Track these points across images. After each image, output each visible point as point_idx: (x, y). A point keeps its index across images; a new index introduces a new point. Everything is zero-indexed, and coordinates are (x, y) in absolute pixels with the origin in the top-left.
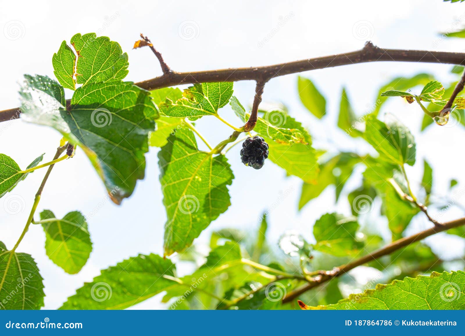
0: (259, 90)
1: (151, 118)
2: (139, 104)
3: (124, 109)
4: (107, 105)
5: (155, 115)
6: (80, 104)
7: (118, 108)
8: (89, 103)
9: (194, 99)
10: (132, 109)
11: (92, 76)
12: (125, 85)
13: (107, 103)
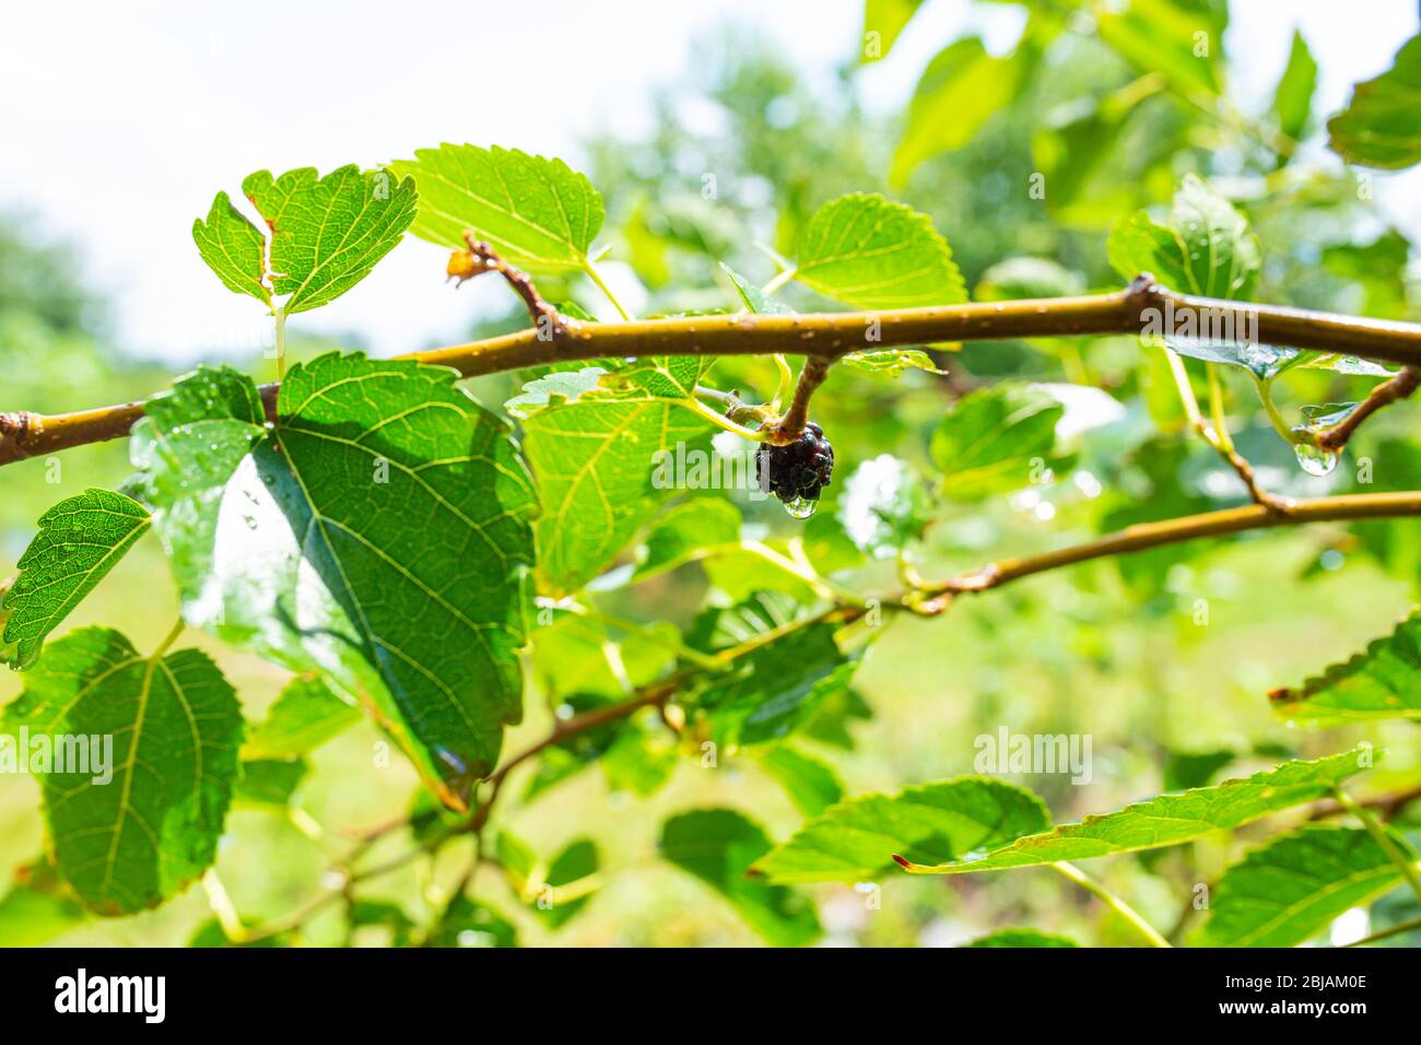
0: (815, 376)
1: (518, 514)
2: (481, 457)
3: (436, 462)
4: (388, 438)
5: (531, 506)
6: (305, 416)
7: (419, 454)
8: (330, 418)
9: (629, 384)
10: (460, 470)
11: (316, 270)
12: (432, 382)
13: (384, 432)
